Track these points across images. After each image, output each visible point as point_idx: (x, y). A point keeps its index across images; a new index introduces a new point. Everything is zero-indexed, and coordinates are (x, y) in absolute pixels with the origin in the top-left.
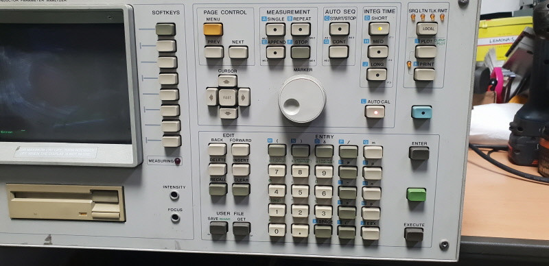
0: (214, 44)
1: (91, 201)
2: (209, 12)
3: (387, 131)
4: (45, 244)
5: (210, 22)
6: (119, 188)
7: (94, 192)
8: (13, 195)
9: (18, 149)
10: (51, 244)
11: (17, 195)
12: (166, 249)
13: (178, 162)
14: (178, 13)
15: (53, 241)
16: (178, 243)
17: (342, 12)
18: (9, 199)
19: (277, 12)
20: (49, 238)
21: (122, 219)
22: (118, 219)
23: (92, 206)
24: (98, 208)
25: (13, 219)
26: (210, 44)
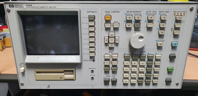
0: (108, 23)
1: (63, 74)
2: (107, 12)
3: (163, 50)
4: (47, 88)
5: (107, 15)
6: (74, 69)
7: (65, 71)
8: (36, 73)
9: (38, 58)
10: (50, 88)
11: (37, 72)
12: (89, 88)
13: (94, 61)
14: (96, 12)
15: (50, 87)
16: (93, 86)
17: (152, 12)
18: (35, 74)
19: (130, 12)
20: (49, 86)
21: (74, 79)
22: (73, 79)
23: (64, 75)
24: (66, 76)
25: (36, 80)
26: (107, 23)
